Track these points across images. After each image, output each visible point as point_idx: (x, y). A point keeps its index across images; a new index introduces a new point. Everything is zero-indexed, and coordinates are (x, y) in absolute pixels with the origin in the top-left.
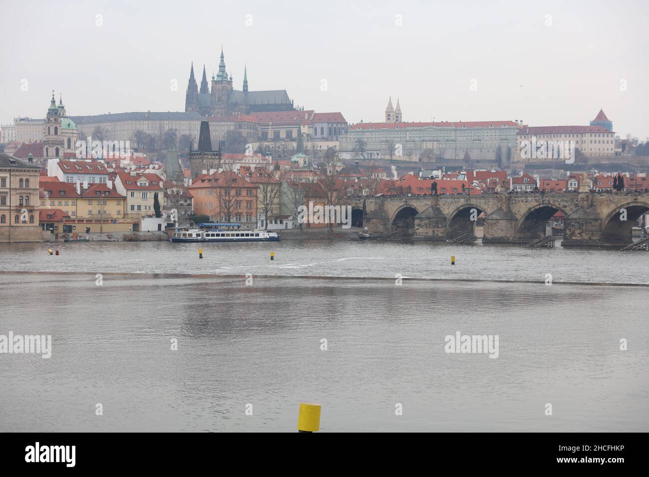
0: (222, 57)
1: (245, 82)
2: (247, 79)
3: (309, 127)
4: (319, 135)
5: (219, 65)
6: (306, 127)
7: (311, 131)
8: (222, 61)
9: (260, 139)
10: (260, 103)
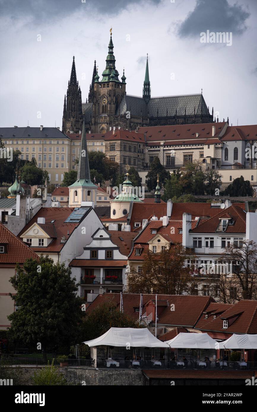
0: (111, 47)
1: (147, 84)
2: (150, 80)
3: (216, 148)
4: (231, 160)
5: (106, 59)
6: (212, 147)
7: (220, 155)
8: (111, 53)
9: (147, 166)
10: (165, 115)
